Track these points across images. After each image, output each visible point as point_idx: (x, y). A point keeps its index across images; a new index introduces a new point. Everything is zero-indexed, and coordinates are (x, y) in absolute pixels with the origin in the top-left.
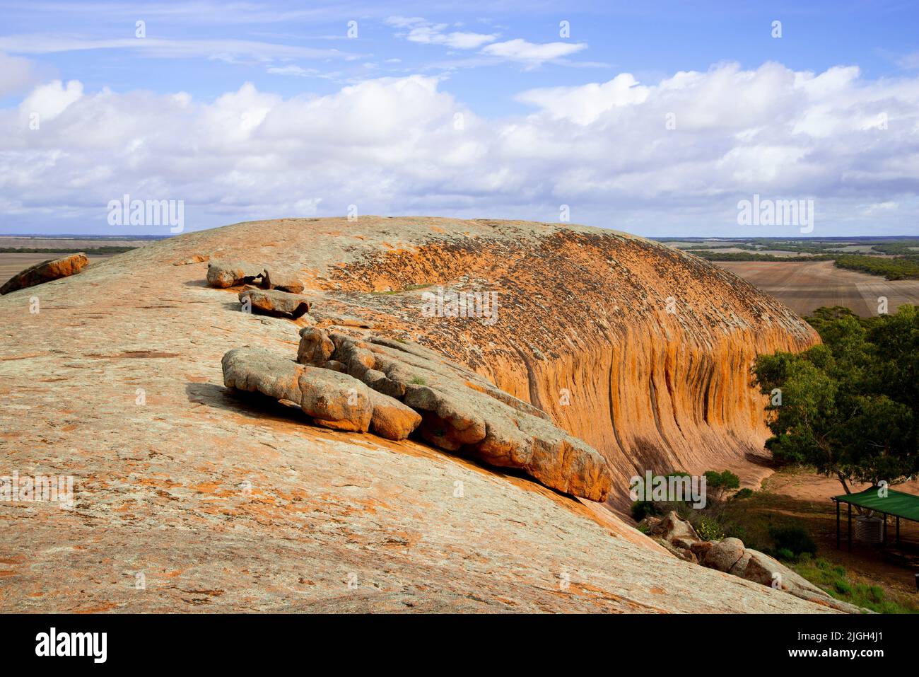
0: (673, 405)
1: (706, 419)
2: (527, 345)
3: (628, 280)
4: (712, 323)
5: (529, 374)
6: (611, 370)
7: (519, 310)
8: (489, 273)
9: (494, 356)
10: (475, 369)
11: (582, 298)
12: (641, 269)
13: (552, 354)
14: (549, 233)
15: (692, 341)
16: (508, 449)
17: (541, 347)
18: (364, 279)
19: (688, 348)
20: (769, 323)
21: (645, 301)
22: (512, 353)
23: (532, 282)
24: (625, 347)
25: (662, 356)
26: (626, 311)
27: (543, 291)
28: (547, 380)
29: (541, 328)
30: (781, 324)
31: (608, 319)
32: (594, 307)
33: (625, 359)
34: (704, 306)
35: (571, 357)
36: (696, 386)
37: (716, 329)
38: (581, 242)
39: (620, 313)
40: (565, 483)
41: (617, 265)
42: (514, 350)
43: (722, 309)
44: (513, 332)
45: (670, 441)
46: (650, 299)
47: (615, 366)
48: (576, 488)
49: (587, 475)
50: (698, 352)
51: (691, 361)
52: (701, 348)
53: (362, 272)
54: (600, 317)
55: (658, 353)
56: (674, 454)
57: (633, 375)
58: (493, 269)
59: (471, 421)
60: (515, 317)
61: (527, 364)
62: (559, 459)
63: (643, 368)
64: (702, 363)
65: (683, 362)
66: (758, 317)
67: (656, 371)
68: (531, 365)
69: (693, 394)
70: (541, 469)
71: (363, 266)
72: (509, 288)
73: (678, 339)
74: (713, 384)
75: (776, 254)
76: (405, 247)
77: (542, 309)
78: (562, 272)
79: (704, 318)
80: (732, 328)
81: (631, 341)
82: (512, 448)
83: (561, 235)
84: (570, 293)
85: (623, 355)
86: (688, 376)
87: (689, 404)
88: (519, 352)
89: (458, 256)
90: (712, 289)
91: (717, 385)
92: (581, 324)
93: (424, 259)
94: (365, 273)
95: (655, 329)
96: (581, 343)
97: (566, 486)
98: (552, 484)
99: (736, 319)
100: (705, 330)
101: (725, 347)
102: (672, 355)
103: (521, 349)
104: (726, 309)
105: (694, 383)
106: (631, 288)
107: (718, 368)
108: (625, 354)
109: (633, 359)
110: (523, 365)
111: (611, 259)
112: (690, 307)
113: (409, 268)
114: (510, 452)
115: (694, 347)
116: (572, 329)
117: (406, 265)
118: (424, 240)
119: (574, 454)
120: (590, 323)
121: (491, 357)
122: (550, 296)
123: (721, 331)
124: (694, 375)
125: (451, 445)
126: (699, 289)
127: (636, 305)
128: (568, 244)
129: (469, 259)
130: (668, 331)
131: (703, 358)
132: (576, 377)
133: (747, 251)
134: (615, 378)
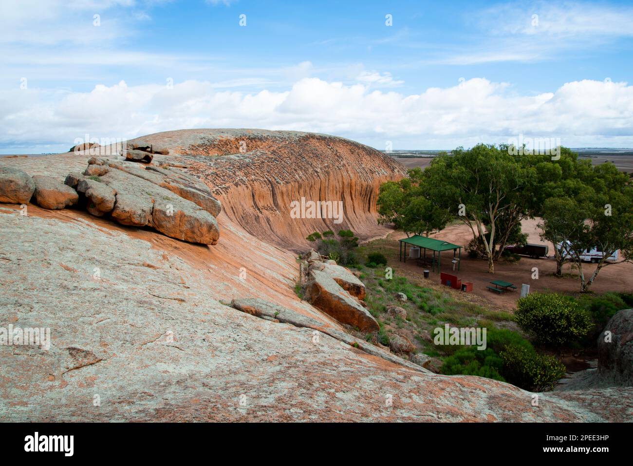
0: (353, 205)
1: (369, 211)
2: (274, 178)
3: (336, 154)
4: (372, 172)
5: (272, 190)
6: (320, 190)
7: (275, 163)
8: (267, 149)
9: (253, 181)
10: (237, 186)
11: (310, 160)
12: (343, 151)
13: (286, 182)
14: (303, 135)
15: (362, 179)
16: (129, 215)
17: (281, 179)
18: (205, 150)
19: (360, 182)
20: (397, 173)
21: (342, 163)
22: (265, 181)
23: (287, 153)
24: (329, 180)
25: (348, 185)
26: (331, 166)
27: (291, 157)
28: (282, 193)
29: (284, 171)
30: (403, 174)
31: (321, 169)
32: (315, 164)
33: (328, 185)
34: (369, 166)
35: (297, 183)
36: (365, 198)
37: (374, 175)
38: (317, 139)
39: (328, 167)
40: (182, 235)
41: (332, 148)
42: (266, 180)
43: (378, 167)
44: (268, 172)
45: (350, 219)
46: (344, 162)
47: (322, 188)
48: (190, 237)
49: (196, 230)
50: (365, 184)
51: (362, 187)
52: (366, 182)
53: (205, 147)
54: (316, 168)
55: (346, 183)
56: (352, 224)
57: (333, 192)
58: (269, 147)
59: (102, 198)
60: (272, 166)
61: (272, 186)
62: (176, 222)
63: (338, 189)
64: (367, 188)
65: (359, 188)
66: (393, 171)
67: (345, 191)
68: (274, 186)
69: (363, 201)
70: (163, 227)
71: (206, 145)
72: (275, 155)
73: (356, 179)
74: (372, 197)
75: (423, 156)
76: (229, 138)
77: (287, 163)
78: (303, 150)
79: (369, 170)
80: (381, 174)
81: (332, 178)
82: (131, 215)
83: (309, 136)
84: (304, 158)
85: (327, 183)
86: (361, 193)
87: (361, 205)
88: (269, 181)
89: (254, 142)
90: (375, 159)
91: (374, 197)
92: (306, 170)
93: (237, 143)
94: (206, 148)
95: (345, 174)
96: (304, 177)
97: (183, 236)
98: (173, 235)
99: (383, 171)
100: (369, 175)
101: (377, 182)
102: (353, 184)
103: (270, 179)
104: (379, 167)
105: (364, 196)
106: (336, 157)
107: (374, 190)
108: (328, 183)
109: (333, 186)
110: (270, 186)
111: (329, 146)
112: (363, 166)
113: (229, 146)
114: (130, 216)
115: (363, 182)
116: (300, 172)
117: (227, 145)
118: (239, 135)
119: (186, 219)
120: (311, 170)
121: (251, 182)
122: (294, 158)
123: (376, 176)
124: (363, 193)
125: (98, 213)
126: (369, 159)
127: (337, 164)
128: (311, 139)
129: (259, 143)
130: (351, 175)
131: (367, 186)
132: (300, 192)
133: (414, 155)
134: (323, 193)
